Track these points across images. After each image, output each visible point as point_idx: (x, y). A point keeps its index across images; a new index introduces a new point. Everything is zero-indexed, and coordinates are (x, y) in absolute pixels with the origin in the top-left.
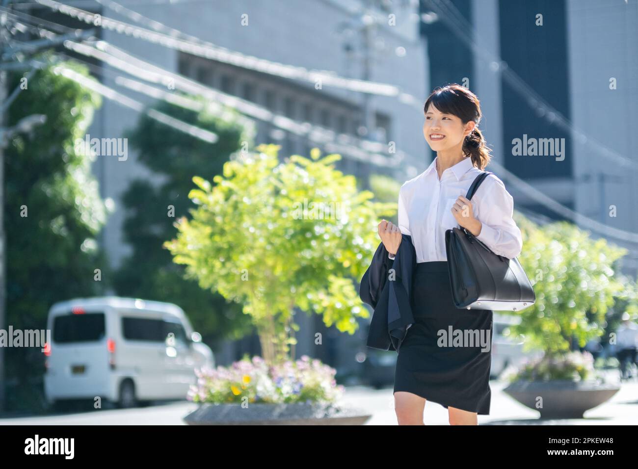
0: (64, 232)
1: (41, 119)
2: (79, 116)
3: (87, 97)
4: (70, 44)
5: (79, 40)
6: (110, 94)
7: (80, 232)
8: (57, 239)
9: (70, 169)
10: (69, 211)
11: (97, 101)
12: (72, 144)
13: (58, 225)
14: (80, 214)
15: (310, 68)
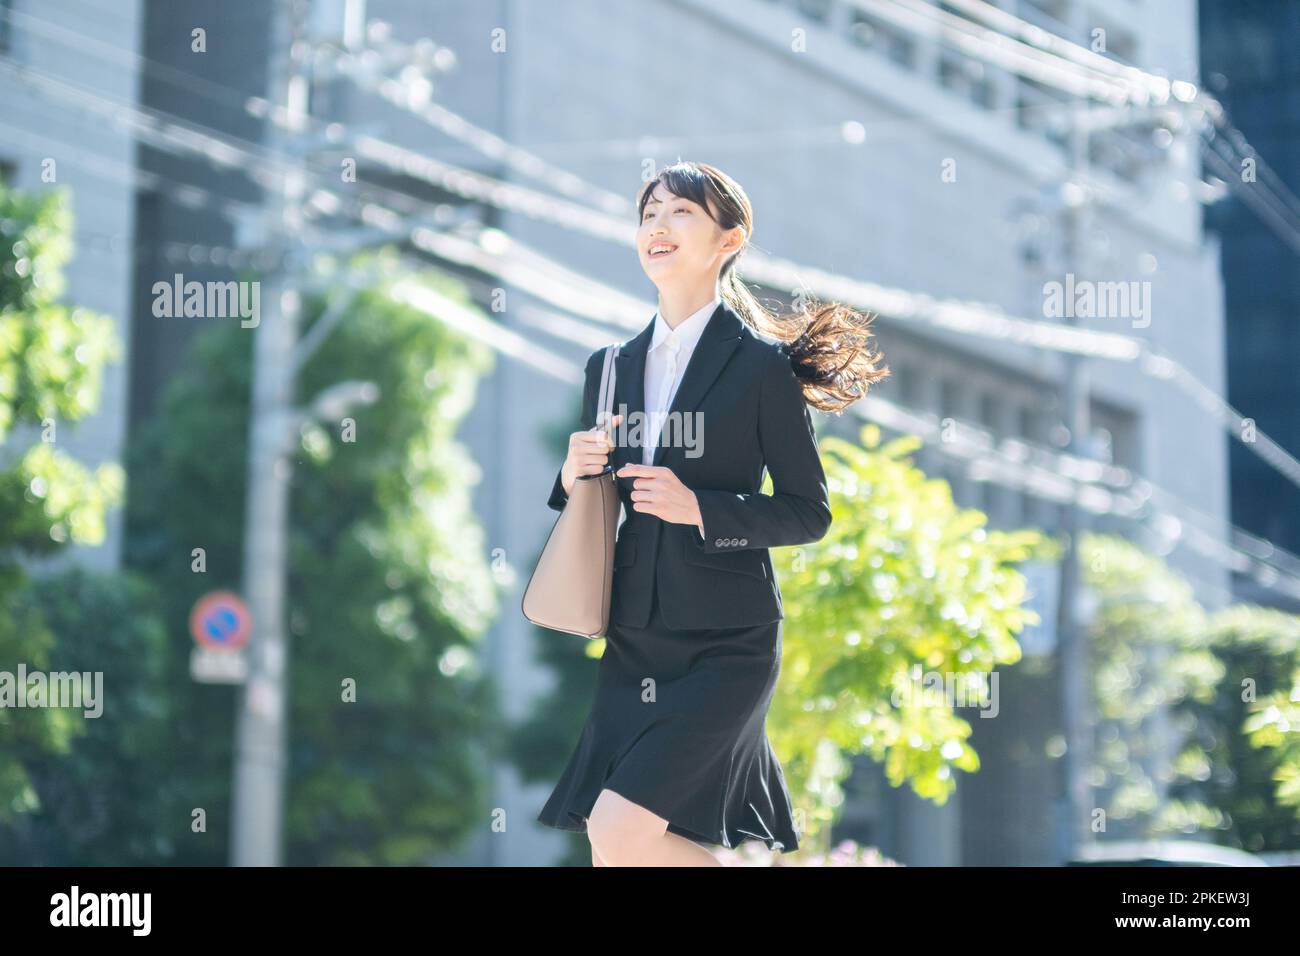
0: (406, 633)
1: (364, 392)
2: (443, 389)
3: (461, 350)
4: (426, 238)
5: (445, 229)
6: (511, 344)
7: (439, 632)
8: (389, 647)
9: (420, 498)
10: (416, 590)
11: (482, 360)
12: (426, 447)
13: (392, 617)
14: (440, 595)
15: (940, 294)
